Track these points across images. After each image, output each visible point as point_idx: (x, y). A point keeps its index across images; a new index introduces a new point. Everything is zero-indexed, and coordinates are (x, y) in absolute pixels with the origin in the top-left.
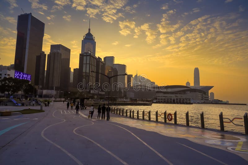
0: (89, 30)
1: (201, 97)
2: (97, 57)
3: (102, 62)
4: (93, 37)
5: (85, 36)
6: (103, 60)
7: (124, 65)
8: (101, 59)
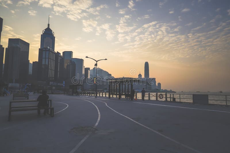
0: (49, 25)
1: (146, 87)
2: (56, 52)
3: (61, 57)
4: (52, 32)
5: (44, 31)
6: (62, 54)
7: (81, 59)
8: (60, 54)
